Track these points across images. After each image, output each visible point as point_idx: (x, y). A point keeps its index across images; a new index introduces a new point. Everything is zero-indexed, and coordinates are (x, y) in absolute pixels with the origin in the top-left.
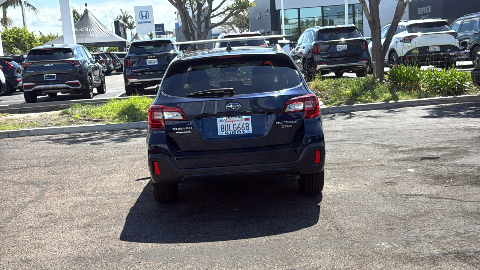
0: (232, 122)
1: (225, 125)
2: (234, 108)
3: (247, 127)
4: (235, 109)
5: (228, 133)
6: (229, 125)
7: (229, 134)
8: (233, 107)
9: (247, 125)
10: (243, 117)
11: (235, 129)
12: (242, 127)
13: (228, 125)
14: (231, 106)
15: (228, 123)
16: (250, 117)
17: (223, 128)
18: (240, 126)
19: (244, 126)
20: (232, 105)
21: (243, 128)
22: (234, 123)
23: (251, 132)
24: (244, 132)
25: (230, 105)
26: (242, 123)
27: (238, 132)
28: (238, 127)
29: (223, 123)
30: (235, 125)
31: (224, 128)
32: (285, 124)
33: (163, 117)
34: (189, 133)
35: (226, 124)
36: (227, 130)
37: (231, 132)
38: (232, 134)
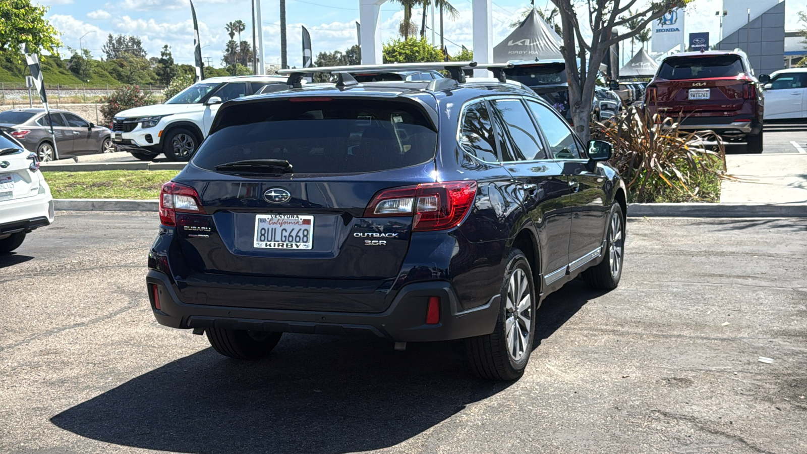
0: (281, 224)
1: (268, 229)
2: (277, 199)
3: (304, 236)
4: (278, 201)
5: (270, 245)
6: (275, 229)
7: (273, 247)
8: (276, 197)
9: (306, 233)
10: (300, 217)
11: (284, 239)
12: (297, 236)
13: (272, 229)
14: (273, 194)
15: (274, 226)
16: (311, 218)
17: (264, 235)
18: (294, 234)
19: (301, 234)
20: (275, 191)
21: (298, 239)
22: (284, 226)
23: (310, 248)
24: (297, 246)
25: (271, 192)
26: (297, 228)
27: (287, 245)
28: (290, 236)
29: (266, 226)
30: (284, 231)
31: (266, 235)
32: (372, 238)
33: (173, 204)
34: (207, 238)
35: (271, 227)
36: (270, 239)
37: (277, 243)
38: (276, 247)
